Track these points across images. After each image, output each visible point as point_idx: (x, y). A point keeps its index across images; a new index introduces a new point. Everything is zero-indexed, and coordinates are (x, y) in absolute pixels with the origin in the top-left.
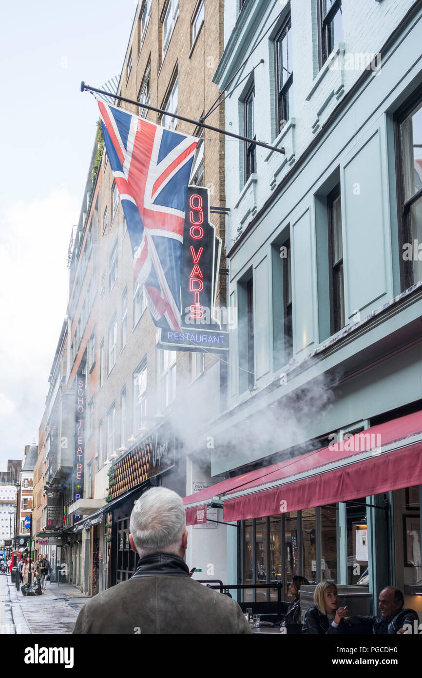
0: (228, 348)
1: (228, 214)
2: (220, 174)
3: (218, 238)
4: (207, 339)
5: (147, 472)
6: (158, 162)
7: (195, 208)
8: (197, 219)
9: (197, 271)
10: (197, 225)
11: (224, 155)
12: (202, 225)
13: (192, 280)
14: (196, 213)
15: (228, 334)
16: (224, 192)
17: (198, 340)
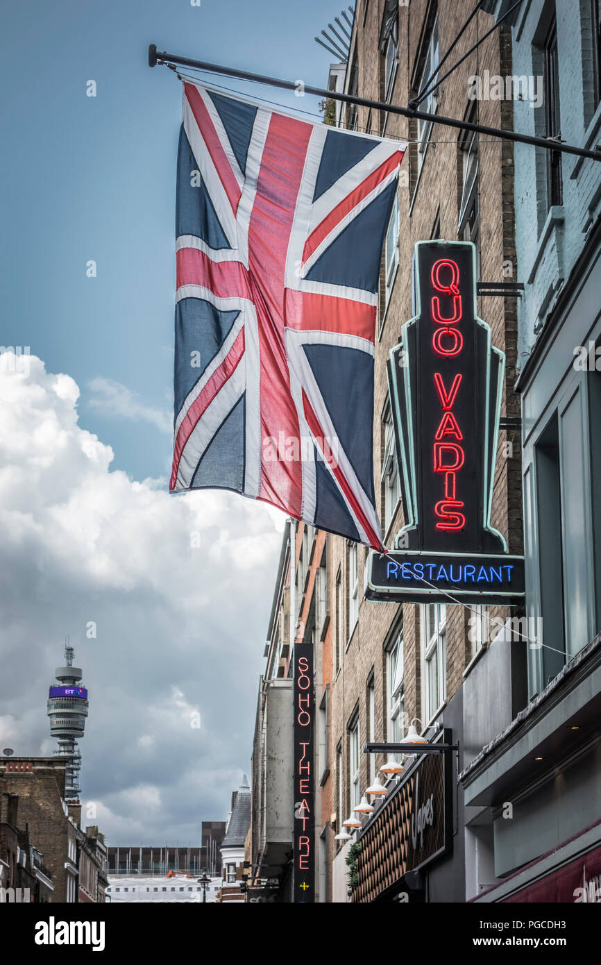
0: (523, 590)
1: (521, 296)
2: (504, 210)
3: (497, 350)
4: (476, 575)
5: (405, 860)
6: (316, 198)
7: (443, 288)
8: (447, 312)
9: (449, 425)
10: (449, 326)
11: (512, 165)
12: (460, 326)
13: (438, 447)
14: (446, 299)
15: (522, 562)
16: (514, 247)
17: (456, 576)
